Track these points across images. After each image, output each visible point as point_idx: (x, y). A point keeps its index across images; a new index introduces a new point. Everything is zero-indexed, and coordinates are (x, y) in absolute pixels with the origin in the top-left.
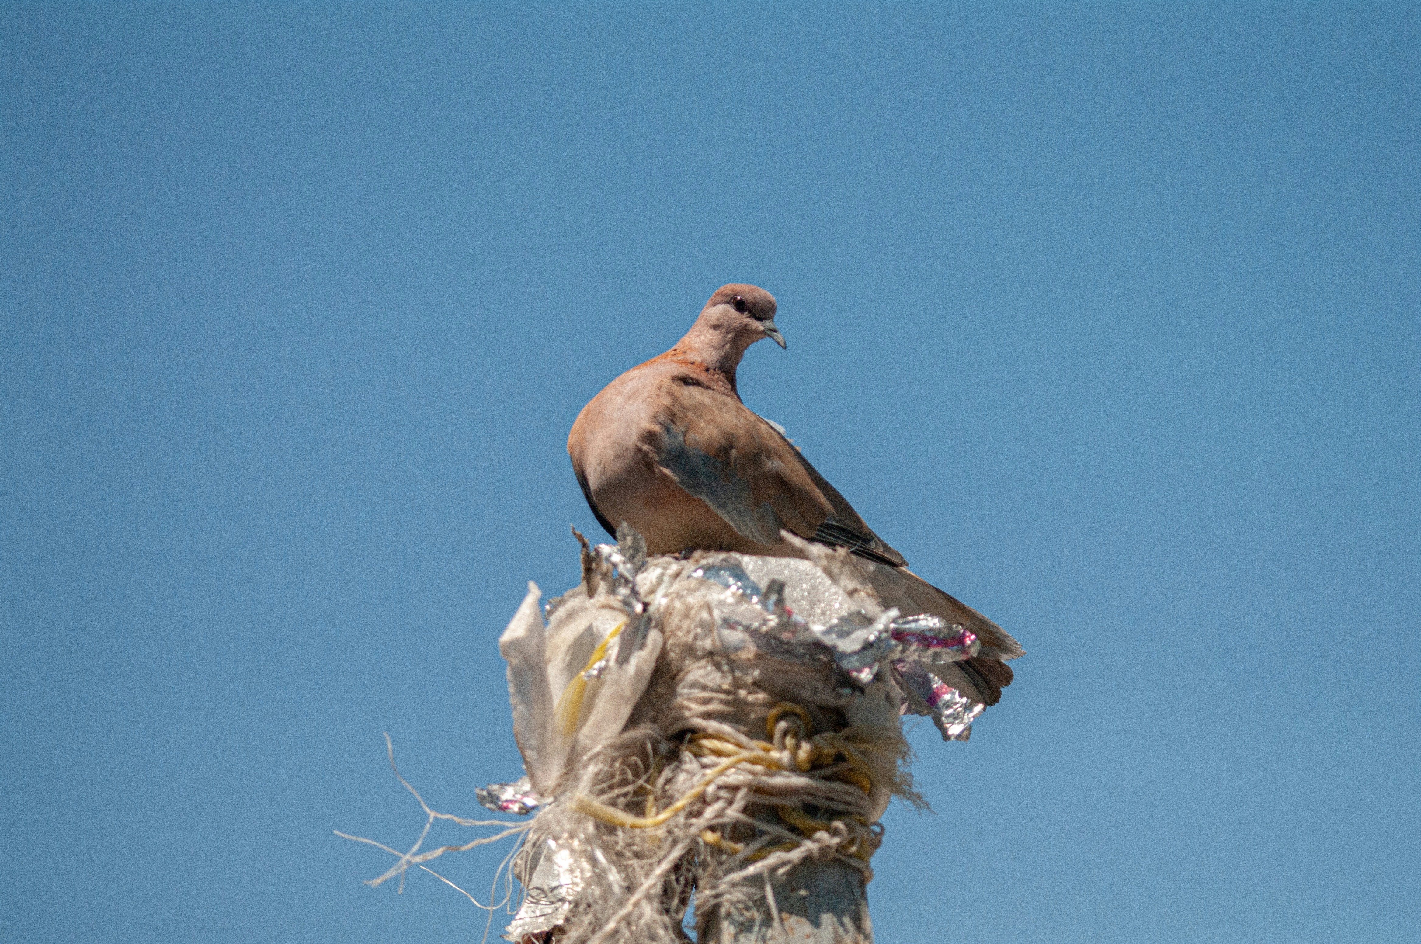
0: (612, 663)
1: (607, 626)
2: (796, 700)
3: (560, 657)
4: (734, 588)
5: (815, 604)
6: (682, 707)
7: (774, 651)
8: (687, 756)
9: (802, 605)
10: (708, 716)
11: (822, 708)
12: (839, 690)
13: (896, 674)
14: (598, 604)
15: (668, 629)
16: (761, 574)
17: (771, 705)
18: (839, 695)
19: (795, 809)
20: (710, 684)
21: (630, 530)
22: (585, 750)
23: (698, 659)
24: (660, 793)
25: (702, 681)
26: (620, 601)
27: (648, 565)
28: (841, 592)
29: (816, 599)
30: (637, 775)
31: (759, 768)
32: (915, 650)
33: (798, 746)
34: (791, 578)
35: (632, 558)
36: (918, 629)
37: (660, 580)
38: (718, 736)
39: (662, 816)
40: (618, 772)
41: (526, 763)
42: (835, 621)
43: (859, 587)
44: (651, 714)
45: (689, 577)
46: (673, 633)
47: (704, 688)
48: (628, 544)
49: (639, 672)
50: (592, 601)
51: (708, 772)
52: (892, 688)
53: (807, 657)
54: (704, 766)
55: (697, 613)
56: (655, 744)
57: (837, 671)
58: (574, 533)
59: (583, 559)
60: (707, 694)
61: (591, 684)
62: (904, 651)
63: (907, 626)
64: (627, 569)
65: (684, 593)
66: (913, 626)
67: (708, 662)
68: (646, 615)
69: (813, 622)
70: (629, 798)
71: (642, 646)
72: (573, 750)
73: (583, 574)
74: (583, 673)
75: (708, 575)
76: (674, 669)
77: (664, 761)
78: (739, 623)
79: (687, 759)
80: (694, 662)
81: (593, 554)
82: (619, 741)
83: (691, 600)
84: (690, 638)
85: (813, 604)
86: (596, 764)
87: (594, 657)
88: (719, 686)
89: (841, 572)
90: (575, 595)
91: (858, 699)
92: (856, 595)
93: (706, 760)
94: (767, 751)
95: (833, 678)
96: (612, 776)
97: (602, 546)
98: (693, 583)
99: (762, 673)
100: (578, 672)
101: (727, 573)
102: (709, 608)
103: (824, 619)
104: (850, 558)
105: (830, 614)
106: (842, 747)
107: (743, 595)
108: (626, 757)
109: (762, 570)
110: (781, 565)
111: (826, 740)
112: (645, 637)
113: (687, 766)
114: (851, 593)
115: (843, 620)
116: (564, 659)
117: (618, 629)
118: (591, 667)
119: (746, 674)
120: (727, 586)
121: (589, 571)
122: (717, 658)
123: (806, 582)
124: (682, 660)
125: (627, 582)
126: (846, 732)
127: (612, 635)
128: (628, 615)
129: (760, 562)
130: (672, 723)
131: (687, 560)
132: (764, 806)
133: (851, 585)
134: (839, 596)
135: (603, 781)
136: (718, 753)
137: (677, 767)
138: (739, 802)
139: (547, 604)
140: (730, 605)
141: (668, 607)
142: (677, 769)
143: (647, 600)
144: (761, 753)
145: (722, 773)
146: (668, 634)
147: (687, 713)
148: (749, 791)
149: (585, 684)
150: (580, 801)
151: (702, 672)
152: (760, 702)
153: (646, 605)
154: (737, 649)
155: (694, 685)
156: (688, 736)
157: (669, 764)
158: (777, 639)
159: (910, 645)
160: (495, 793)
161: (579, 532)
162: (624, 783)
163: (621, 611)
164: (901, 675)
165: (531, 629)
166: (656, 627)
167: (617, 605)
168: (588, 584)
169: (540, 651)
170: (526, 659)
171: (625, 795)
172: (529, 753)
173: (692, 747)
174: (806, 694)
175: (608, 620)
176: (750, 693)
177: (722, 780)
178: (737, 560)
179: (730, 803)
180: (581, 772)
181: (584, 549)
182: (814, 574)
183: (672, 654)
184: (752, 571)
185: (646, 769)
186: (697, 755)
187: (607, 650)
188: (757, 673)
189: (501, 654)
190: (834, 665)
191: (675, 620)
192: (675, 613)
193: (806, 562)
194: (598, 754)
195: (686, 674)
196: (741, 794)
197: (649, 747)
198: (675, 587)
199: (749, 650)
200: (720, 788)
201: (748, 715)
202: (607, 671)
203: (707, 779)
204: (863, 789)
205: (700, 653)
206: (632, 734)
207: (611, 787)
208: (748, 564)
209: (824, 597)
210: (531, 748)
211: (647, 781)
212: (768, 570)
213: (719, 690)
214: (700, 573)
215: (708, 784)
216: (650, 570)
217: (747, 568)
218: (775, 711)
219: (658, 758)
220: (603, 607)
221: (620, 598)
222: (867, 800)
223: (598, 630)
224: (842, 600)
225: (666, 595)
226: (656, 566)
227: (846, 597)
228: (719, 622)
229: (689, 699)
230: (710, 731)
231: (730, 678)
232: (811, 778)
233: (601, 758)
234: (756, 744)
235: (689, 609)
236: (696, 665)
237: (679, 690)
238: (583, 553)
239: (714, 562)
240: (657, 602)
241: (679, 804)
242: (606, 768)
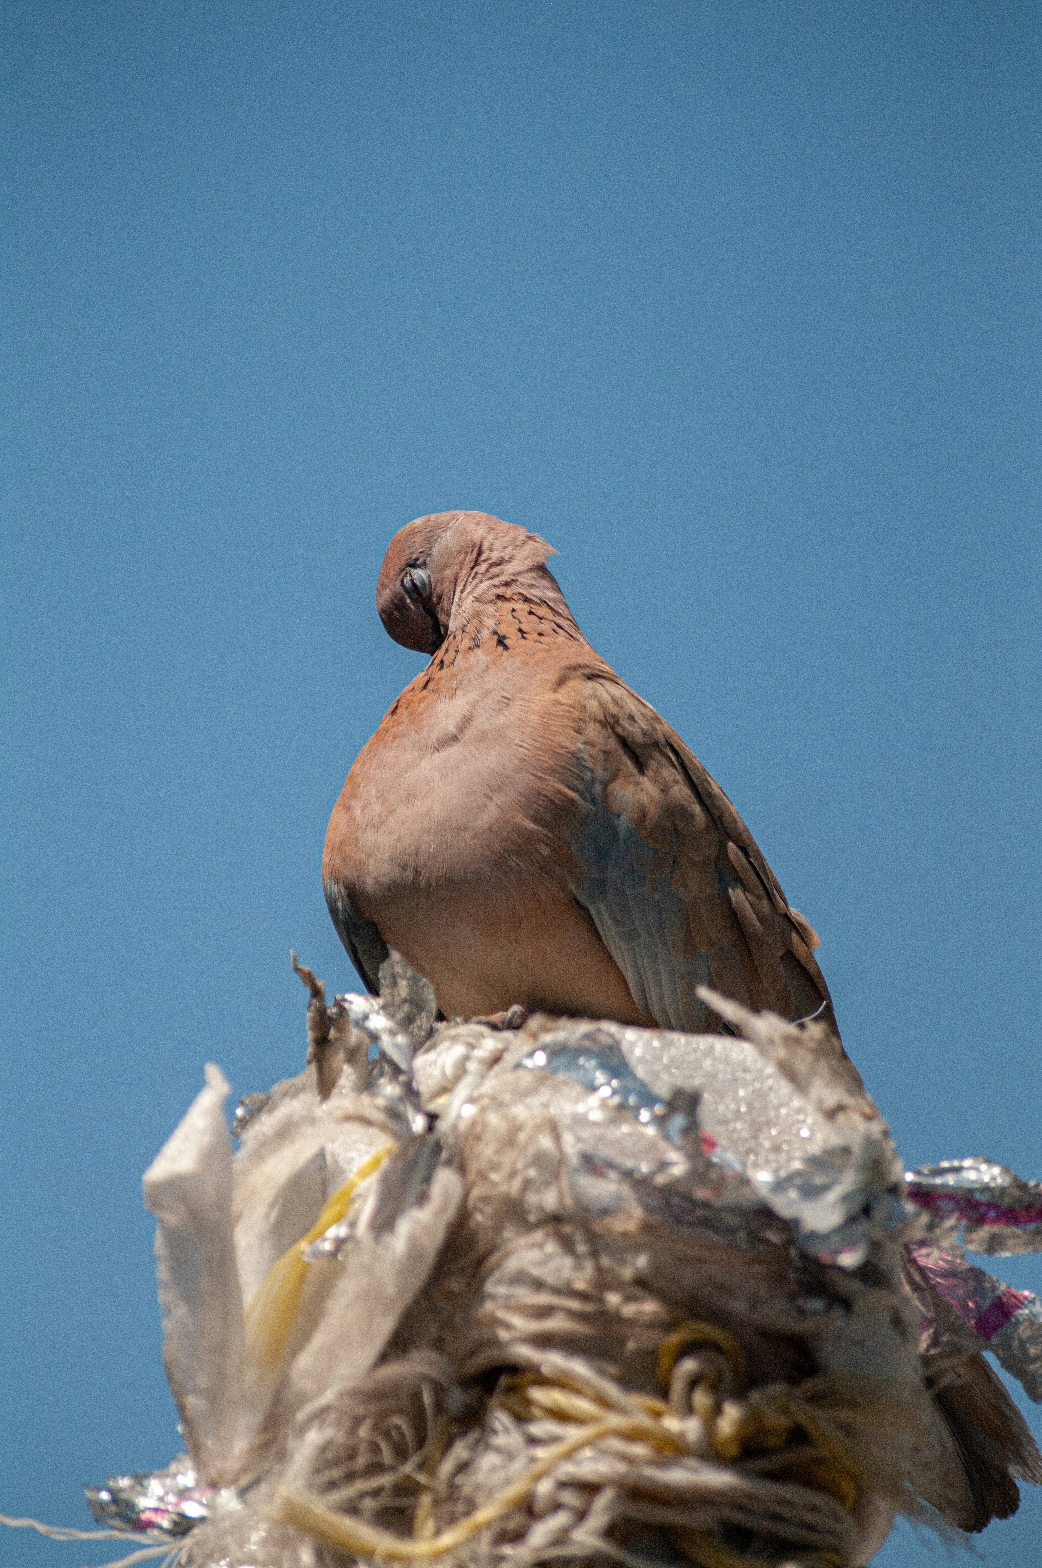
0: (362, 1229)
1: (354, 1154)
2: (717, 1317)
3: (261, 1210)
4: (606, 1091)
5: (760, 1130)
6: (495, 1322)
7: (678, 1220)
8: (500, 1419)
9: (735, 1130)
10: (544, 1341)
11: (767, 1335)
12: (801, 1302)
13: (912, 1270)
14: (339, 1113)
15: (473, 1167)
16: (657, 1067)
17: (668, 1326)
18: (802, 1311)
19: (708, 1533)
20: (550, 1280)
21: (404, 968)
22: (303, 1399)
23: (529, 1227)
24: (443, 1490)
25: (535, 1272)
26: (378, 1108)
27: (436, 1037)
28: (810, 1108)
29: (762, 1119)
30: (401, 1454)
31: (639, 1450)
32: (953, 1228)
33: (717, 1410)
34: (714, 1076)
35: (406, 1023)
36: (958, 1188)
37: (461, 1070)
38: (561, 1382)
39: (448, 1539)
40: (363, 1448)
41: (185, 1420)
42: (797, 1165)
43: (848, 1100)
44: (433, 1330)
45: (518, 1066)
46: (482, 1176)
47: (539, 1285)
48: (399, 994)
49: (414, 1251)
50: (325, 1106)
51: (541, 1453)
52: (906, 1301)
53: (741, 1235)
54: (533, 1441)
55: (532, 1139)
56: (439, 1392)
57: (798, 1263)
58: (297, 970)
59: (312, 1018)
60: (543, 1299)
61: (317, 1265)
62: (931, 1227)
63: (938, 1181)
64: (397, 1046)
65: (507, 1098)
66: (950, 1180)
67: (547, 1236)
68: (431, 1139)
69: (756, 1165)
70: (384, 1500)
71: (422, 1199)
72: (278, 1399)
73: (310, 1049)
74: (303, 1245)
75: (555, 1063)
76: (482, 1247)
77: (455, 1429)
78: (609, 1165)
79: (498, 1426)
80: (518, 1234)
81: (332, 1011)
82: (368, 1385)
83: (520, 1111)
84: (515, 1187)
85: (757, 1129)
86: (321, 1428)
87: (327, 1215)
88: (568, 1284)
89: (813, 1072)
90: (295, 1093)
91: (838, 1321)
92: (841, 1117)
93: (538, 1429)
94: (657, 1415)
95: (792, 1276)
96: (352, 1454)
97: (349, 997)
98: (526, 1079)
99: (653, 1263)
100: (295, 1241)
101: (591, 1064)
102: (554, 1128)
103: (776, 1160)
104: (831, 1043)
105: (788, 1152)
106: (803, 1413)
107: (622, 1107)
108: (381, 1418)
109: (659, 1059)
110: (696, 1050)
111: (771, 1400)
112: (428, 1179)
113: (500, 1440)
114: (832, 1114)
115: (815, 1162)
116: (267, 1216)
117: (376, 1162)
118: (321, 1235)
119: (622, 1262)
120: (592, 1088)
121: (322, 1043)
122: (567, 1229)
123: (745, 1086)
124: (498, 1228)
125: (397, 1070)
126: (811, 1385)
127: (364, 1173)
128: (396, 1136)
129: (656, 1044)
130: (472, 1353)
131: (515, 1031)
132: (646, 1526)
133: (832, 1096)
134: (806, 1115)
135: (336, 1462)
136: (561, 1416)
137: (478, 1441)
138: (598, 1519)
139: (237, 1107)
140: (595, 1124)
141: (474, 1123)
142: (482, 1444)
143: (432, 1107)
144: (644, 1421)
145: (569, 1456)
146: (472, 1176)
147: (503, 1335)
148: (618, 1497)
149: (306, 1266)
150: (289, 1504)
151: (535, 1255)
152: (646, 1318)
153: (432, 1118)
154: (605, 1212)
155: (520, 1278)
156: (504, 1381)
157: (464, 1433)
158: (687, 1198)
159: (942, 1218)
160: (124, 1495)
161: (306, 968)
162: (375, 1468)
163: (384, 1128)
164: (921, 1270)
165: (208, 1157)
166: (448, 1162)
167: (379, 1116)
168: (321, 1070)
169: (223, 1202)
170: (195, 1216)
171: (376, 1493)
172: (193, 1402)
173: (512, 1401)
174: (737, 1306)
175: (355, 1142)
176: (629, 1298)
177: (568, 1470)
178: (612, 1036)
179: (581, 1515)
180: (291, 1443)
181: (314, 1001)
182: (761, 1071)
183: (479, 1217)
184: (641, 1060)
185: (421, 1441)
186: (522, 1418)
187: (352, 1201)
188: (642, 1261)
189: (146, 1204)
190: (793, 1252)
191: (487, 1151)
192: (488, 1135)
193: (746, 1046)
194: (326, 1409)
195: (506, 1255)
196: (603, 1500)
197: (427, 1399)
198: (490, 1085)
199: (629, 1215)
200: (562, 1485)
201: (622, 1343)
202: (349, 1246)
203: (538, 1467)
204: (841, 1498)
205: (532, 1218)
206: (394, 1370)
207: (350, 1477)
208: (633, 1045)
209: (778, 1116)
210: (198, 1392)
211: (422, 1466)
212: (672, 1059)
213: (569, 1292)
214: (540, 1058)
215: (538, 1478)
216: (442, 1047)
217: (631, 1052)
218: (675, 1339)
219: (444, 1419)
220: (350, 1118)
221: (381, 1102)
222: (849, 1521)
223: (336, 1162)
224: (814, 1124)
225: (471, 1100)
226: (454, 1039)
227: (820, 1118)
228: (575, 1161)
229: (508, 1308)
230: (545, 1370)
231: (589, 1268)
232: (743, 1473)
233: (332, 1416)
234: (637, 1401)
235: (516, 1128)
236: (524, 1240)
237: (490, 1287)
238: (313, 1008)
239: (566, 1040)
240: (453, 1113)
241: (483, 1515)
242: (341, 1438)
